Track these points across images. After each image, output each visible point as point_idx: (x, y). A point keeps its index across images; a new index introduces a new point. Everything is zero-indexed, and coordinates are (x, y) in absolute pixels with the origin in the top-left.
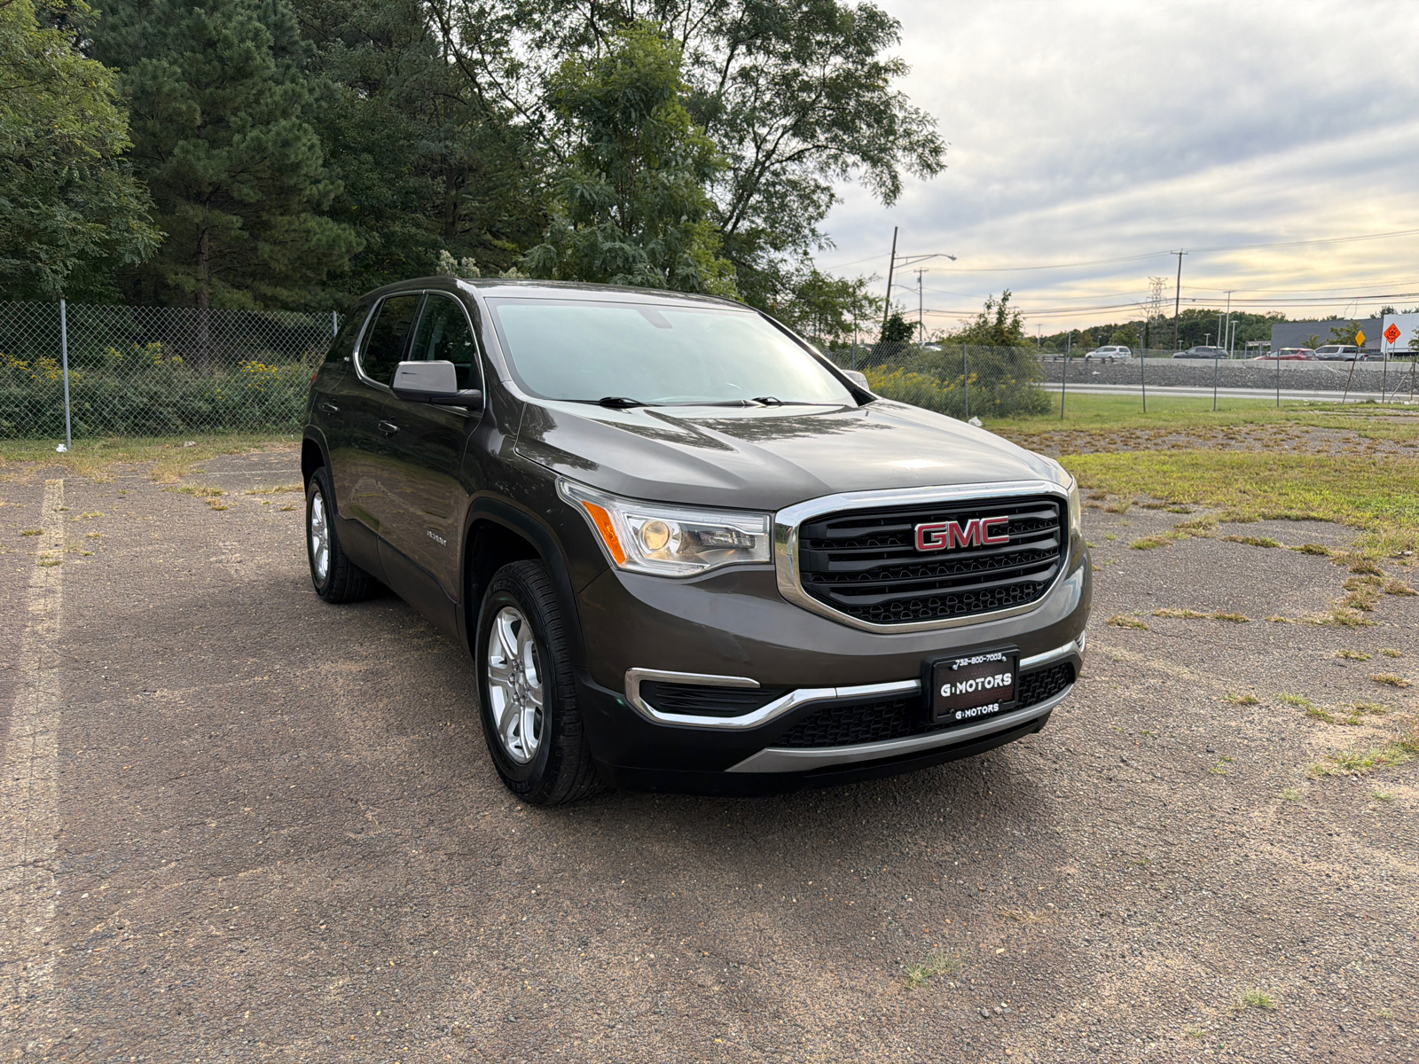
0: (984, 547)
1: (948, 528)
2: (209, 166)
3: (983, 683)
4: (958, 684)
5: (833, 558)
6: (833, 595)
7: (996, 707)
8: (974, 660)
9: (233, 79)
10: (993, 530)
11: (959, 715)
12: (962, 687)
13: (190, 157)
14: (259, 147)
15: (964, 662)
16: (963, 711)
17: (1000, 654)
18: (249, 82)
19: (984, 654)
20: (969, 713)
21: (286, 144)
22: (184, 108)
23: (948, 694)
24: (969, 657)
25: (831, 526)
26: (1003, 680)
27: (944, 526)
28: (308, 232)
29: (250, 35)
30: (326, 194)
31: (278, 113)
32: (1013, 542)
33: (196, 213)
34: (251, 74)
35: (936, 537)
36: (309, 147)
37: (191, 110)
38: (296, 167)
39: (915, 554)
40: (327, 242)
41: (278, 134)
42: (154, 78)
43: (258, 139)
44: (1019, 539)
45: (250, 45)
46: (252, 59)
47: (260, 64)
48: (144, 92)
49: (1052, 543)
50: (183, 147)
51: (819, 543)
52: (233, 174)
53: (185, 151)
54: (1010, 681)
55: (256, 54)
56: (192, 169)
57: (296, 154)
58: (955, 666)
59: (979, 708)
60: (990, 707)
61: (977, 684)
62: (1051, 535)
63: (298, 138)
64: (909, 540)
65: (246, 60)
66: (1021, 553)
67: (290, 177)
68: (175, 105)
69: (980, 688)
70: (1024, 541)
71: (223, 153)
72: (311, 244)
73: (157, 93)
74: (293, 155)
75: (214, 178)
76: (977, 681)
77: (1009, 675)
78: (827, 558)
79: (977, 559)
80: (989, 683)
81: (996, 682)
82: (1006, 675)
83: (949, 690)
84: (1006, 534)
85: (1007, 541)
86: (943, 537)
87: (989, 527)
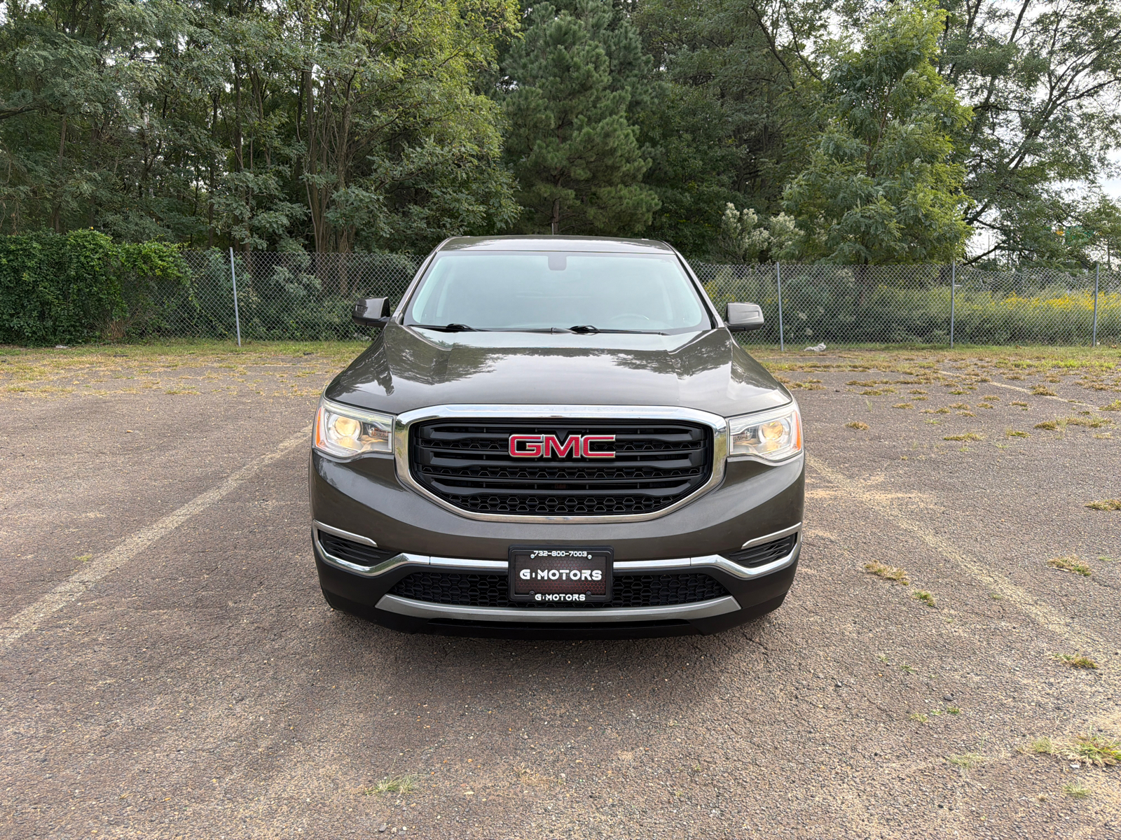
0: (583, 459)
1: (542, 440)
2: (555, 156)
3: (568, 574)
4: (539, 571)
5: (437, 455)
6: (434, 484)
7: (583, 598)
8: (554, 553)
9: (579, 92)
10: (595, 446)
11: (538, 597)
12: (542, 574)
13: (544, 151)
14: (589, 139)
15: (544, 553)
16: (543, 594)
17: (586, 552)
18: (588, 93)
19: (567, 550)
20: (549, 597)
21: (607, 135)
22: (544, 117)
23: (528, 578)
24: (550, 550)
25: (437, 430)
26: (591, 575)
27: (539, 438)
28: (621, 198)
29: (593, 59)
30: (639, 169)
31: (607, 113)
32: (618, 459)
33: (545, 190)
34: (591, 87)
35: (529, 446)
36: (624, 135)
37: (548, 118)
38: (613, 151)
39: (508, 458)
40: (633, 204)
41: (602, 128)
42: (526, 99)
43: (588, 133)
44: (637, 456)
45: (591, 66)
46: (592, 77)
47: (597, 79)
48: (520, 109)
49: (685, 463)
50: (539, 145)
51: (429, 442)
52: (571, 160)
53: (541, 148)
54: (600, 578)
55: (594, 73)
56: (545, 159)
57: (614, 142)
58: (533, 556)
59: (562, 595)
60: (576, 597)
61: (561, 575)
62: (685, 457)
63: (615, 130)
64: (507, 446)
65: (588, 77)
66: (639, 469)
67: (610, 159)
68: (538, 115)
69: (564, 578)
70: (644, 458)
71: (566, 146)
72: (623, 207)
73: (528, 109)
74: (612, 143)
75: (558, 165)
76: (561, 571)
77: (600, 572)
78: (432, 454)
79: (582, 469)
80: (575, 575)
81: (583, 575)
82: (594, 572)
83: (528, 574)
84: (613, 450)
85: (614, 457)
86: (538, 447)
87: (591, 443)
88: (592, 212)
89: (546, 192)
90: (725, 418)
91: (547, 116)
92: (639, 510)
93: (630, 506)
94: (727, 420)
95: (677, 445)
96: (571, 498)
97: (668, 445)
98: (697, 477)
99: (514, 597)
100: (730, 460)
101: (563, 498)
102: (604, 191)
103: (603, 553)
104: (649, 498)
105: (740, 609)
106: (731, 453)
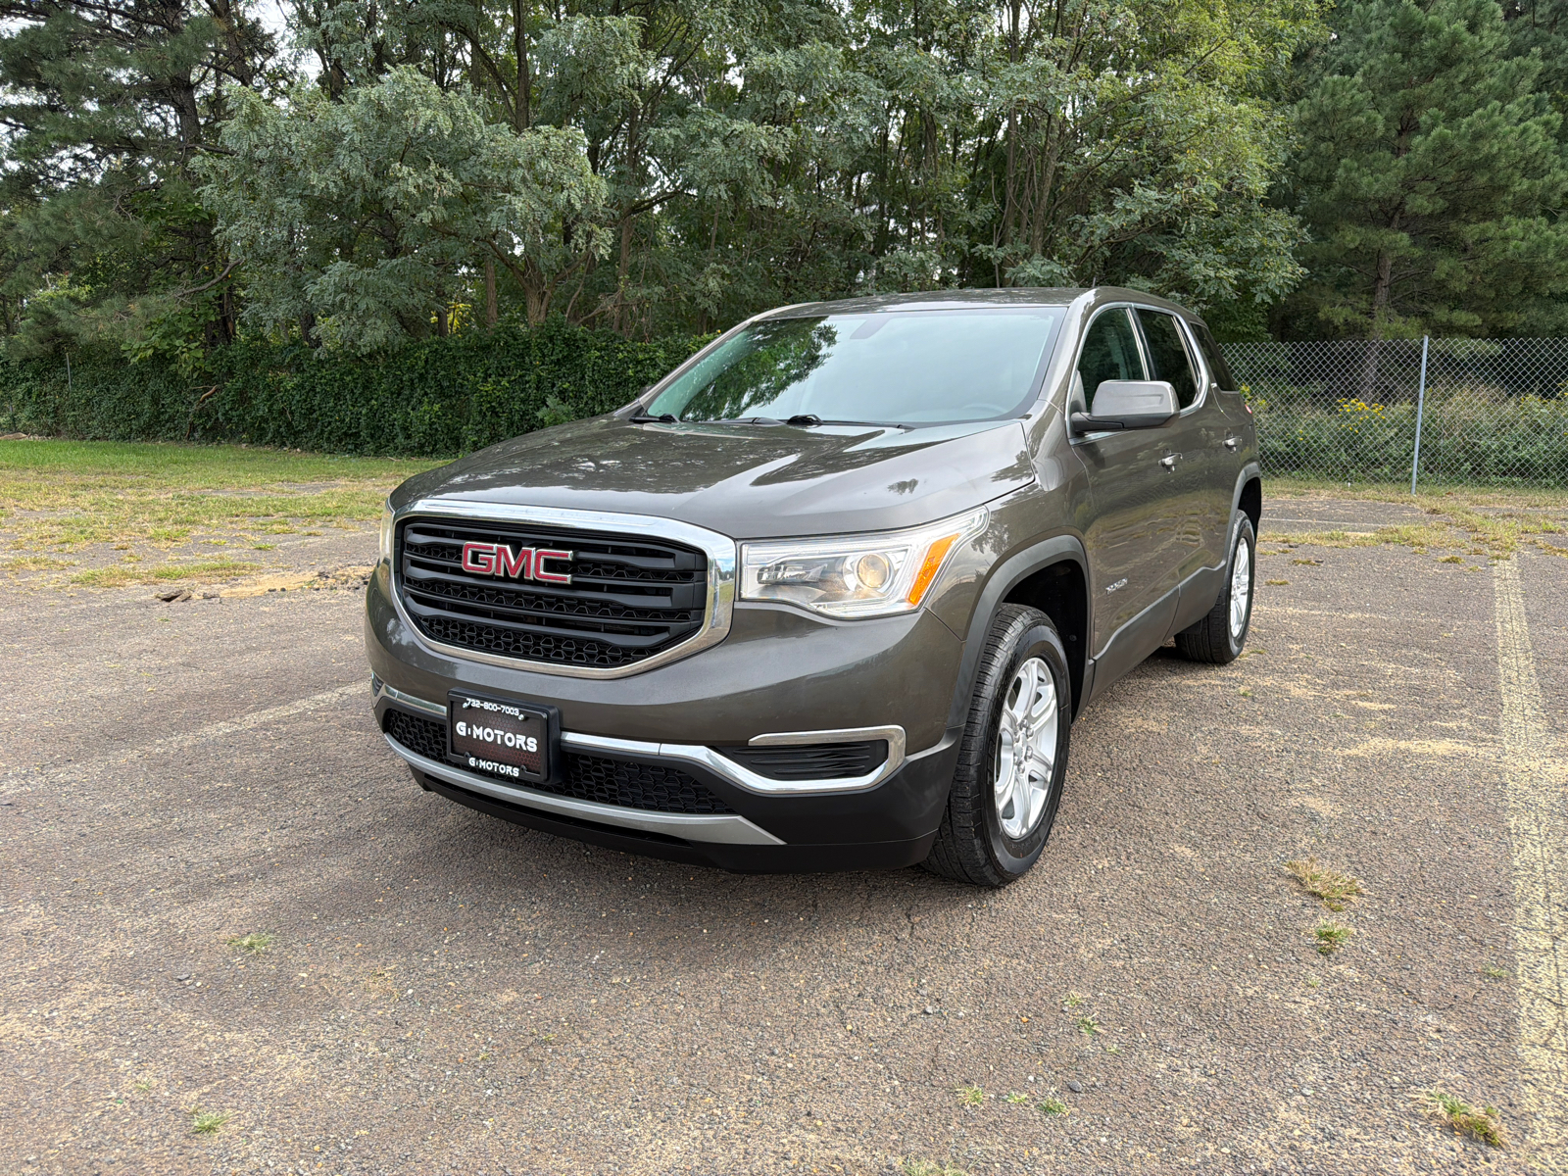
0: (535, 583)
1: (495, 551)
2: (1377, 180)
3: (502, 737)
4: (474, 727)
5: (415, 564)
6: (408, 599)
7: (516, 772)
8: (487, 706)
9: (1438, 70)
10: (551, 566)
11: (472, 762)
12: (478, 732)
13: (1354, 174)
15: (476, 704)
16: (478, 759)
17: (517, 710)
18: (1453, 71)
19: (499, 703)
20: (483, 764)
21: (1478, 136)
22: (1363, 120)
23: (464, 734)
24: (483, 700)
25: (417, 531)
26: (526, 744)
27: (491, 548)
28: (1506, 239)
29: (1470, 13)
30: (1553, 187)
32: (575, 586)
33: (1351, 236)
34: (1460, 59)
35: (483, 559)
37: (1371, 121)
38: (1488, 162)
39: (459, 572)
40: (1530, 249)
41: (1470, 125)
42: (1333, 95)
43: (1443, 137)
44: (603, 585)
45: (1460, 25)
46: (1461, 42)
47: (1473, 44)
48: (1322, 114)
49: (664, 602)
50: (1345, 166)
51: (413, 547)
52: (1408, 186)
53: (1348, 170)
54: (534, 749)
55: (1467, 35)
56: (1357, 187)
57: (1491, 146)
58: (465, 705)
59: (497, 765)
60: (509, 769)
61: (496, 735)
62: (667, 592)
63: (1495, 126)
64: (460, 558)
65: (1453, 44)
66: (605, 603)
67: (1482, 175)
68: (1355, 119)
69: (499, 742)
70: (612, 589)
71: (1401, 162)
72: (1509, 253)
73: (1334, 111)
74: (1486, 148)
75: (1381, 194)
76: (496, 732)
77: (535, 741)
78: (408, 562)
79: (539, 596)
80: (510, 740)
81: (518, 742)
82: (530, 739)
83: (464, 729)
84: (567, 573)
85: (569, 582)
86: (490, 560)
87: (546, 560)
88: (1444, 266)
89: (1353, 240)
90: (735, 540)
91: (1369, 118)
92: (603, 663)
93: (592, 656)
94: (739, 543)
95: (659, 574)
96: (547, 637)
97: (634, 572)
98: (675, 626)
99: (450, 755)
100: (738, 605)
101: (538, 636)
102: (1471, 232)
103: (548, 719)
104: (603, 645)
105: (781, 842)
106: (744, 596)
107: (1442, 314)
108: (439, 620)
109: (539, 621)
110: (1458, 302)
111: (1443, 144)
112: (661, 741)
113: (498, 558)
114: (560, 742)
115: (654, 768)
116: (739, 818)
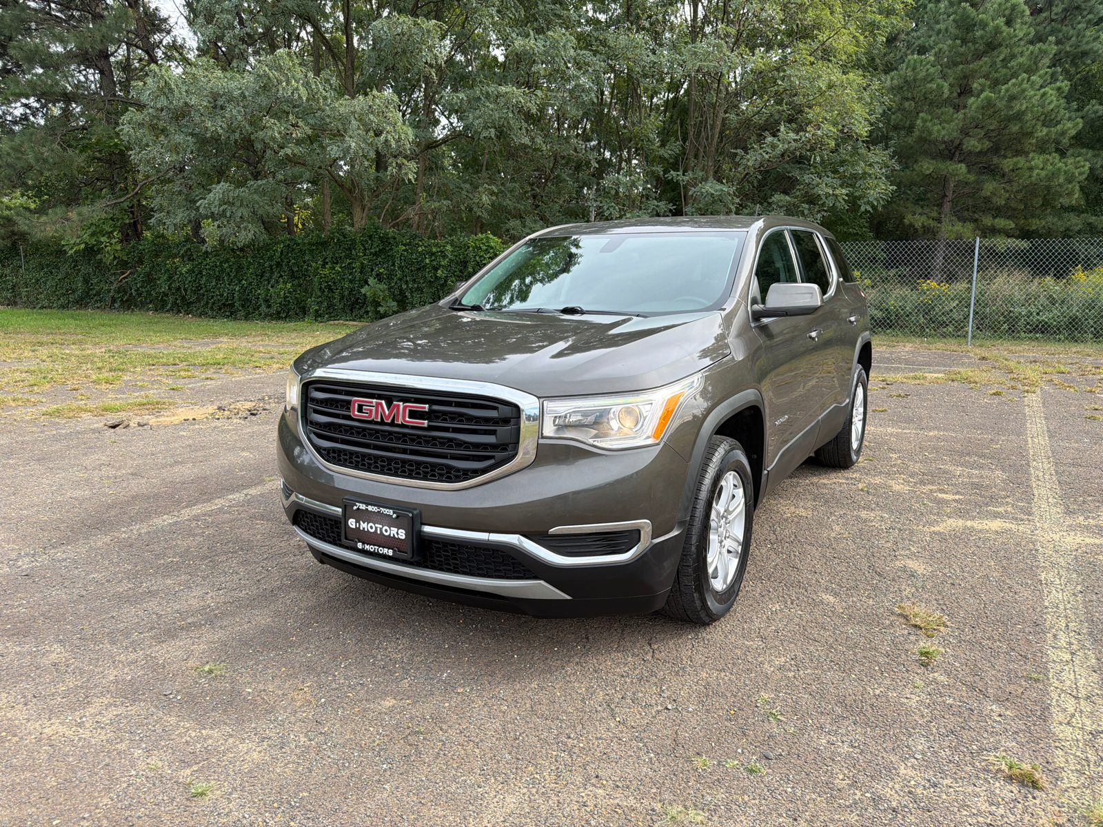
0: (402, 426)
1: (374, 404)
2: (943, 129)
3: (381, 529)
4: (361, 522)
6: (312, 436)
7: (390, 553)
8: (370, 508)
9: (985, 53)
10: (413, 414)
11: (360, 545)
12: (364, 526)
13: (929, 124)
15: (363, 507)
16: (363, 543)
17: (391, 511)
18: (996, 53)
19: (379, 506)
20: (367, 547)
21: (1012, 98)
22: (935, 86)
23: (354, 527)
24: (367, 504)
26: (397, 533)
29: (1007, 12)
30: (1063, 133)
32: (430, 428)
33: (927, 166)
34: (1000, 45)
35: (365, 409)
37: (940, 87)
38: (1019, 116)
39: (349, 418)
41: (1007, 90)
42: (914, 69)
43: (989, 98)
44: (449, 428)
45: (1001, 21)
46: (1001, 33)
47: (1008, 34)
48: (906, 82)
49: (491, 439)
50: (922, 118)
51: (314, 400)
52: (965, 132)
53: (924, 121)
54: (403, 537)
55: (1005, 28)
56: (930, 133)
57: (1021, 105)
58: (355, 508)
59: (377, 547)
60: (386, 550)
61: (376, 528)
62: (493, 433)
63: (1024, 91)
64: (349, 408)
65: (996, 34)
66: (450, 440)
67: (1015, 125)
68: (929, 85)
69: (379, 532)
70: (456, 430)
71: (960, 115)
72: (1033, 179)
73: (915, 80)
74: (1019, 106)
75: (947, 137)
76: (377, 525)
77: (404, 532)
78: (312, 410)
79: (405, 435)
80: (386, 531)
81: (392, 532)
82: (400, 531)
83: (354, 524)
84: (425, 420)
85: (426, 425)
86: (371, 411)
87: (410, 411)
88: (989, 187)
89: (928, 169)
90: (539, 398)
91: (938, 85)
92: (449, 480)
93: (442, 475)
94: (541, 400)
95: (487, 420)
96: (410, 462)
97: (471, 419)
98: (499, 455)
99: (344, 541)
100: (541, 441)
101: (404, 462)
102: (1007, 164)
103: (412, 516)
104: (450, 468)
105: (568, 598)
106: (545, 434)
107: (988, 221)
108: (334, 450)
109: (404, 451)
110: (998, 212)
111: (989, 104)
112: (490, 532)
113: (376, 409)
114: (420, 532)
115: (484, 550)
116: (542, 582)
